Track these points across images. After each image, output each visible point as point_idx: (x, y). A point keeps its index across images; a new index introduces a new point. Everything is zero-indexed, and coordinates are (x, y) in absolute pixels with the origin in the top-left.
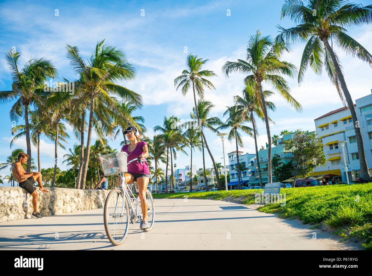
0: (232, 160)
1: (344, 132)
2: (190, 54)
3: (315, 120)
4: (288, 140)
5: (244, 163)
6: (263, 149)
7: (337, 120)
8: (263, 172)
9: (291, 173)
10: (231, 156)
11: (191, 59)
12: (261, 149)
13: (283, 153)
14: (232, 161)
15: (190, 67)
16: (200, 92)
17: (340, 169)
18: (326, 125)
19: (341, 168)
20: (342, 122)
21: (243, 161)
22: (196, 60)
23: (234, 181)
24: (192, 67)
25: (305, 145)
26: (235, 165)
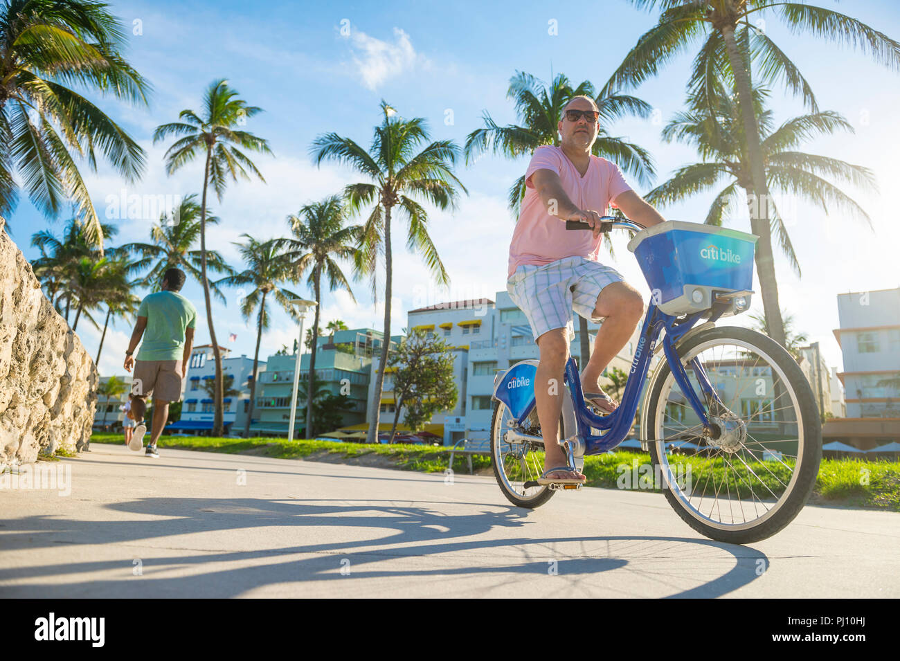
0: (198, 365)
1: (465, 351)
2: (221, 80)
3: (409, 312)
4: (346, 344)
5: (232, 377)
6: (284, 351)
7: (451, 324)
8: (273, 406)
9: (341, 418)
10: (197, 355)
11: (218, 92)
12: (279, 352)
13: (332, 371)
14: (200, 367)
15: (211, 111)
16: (217, 179)
17: (443, 425)
18: (428, 327)
19: (445, 423)
20: (461, 329)
21: (229, 372)
22: (232, 99)
23: (193, 419)
24: (216, 112)
25: (423, 363)
26: (203, 379)
